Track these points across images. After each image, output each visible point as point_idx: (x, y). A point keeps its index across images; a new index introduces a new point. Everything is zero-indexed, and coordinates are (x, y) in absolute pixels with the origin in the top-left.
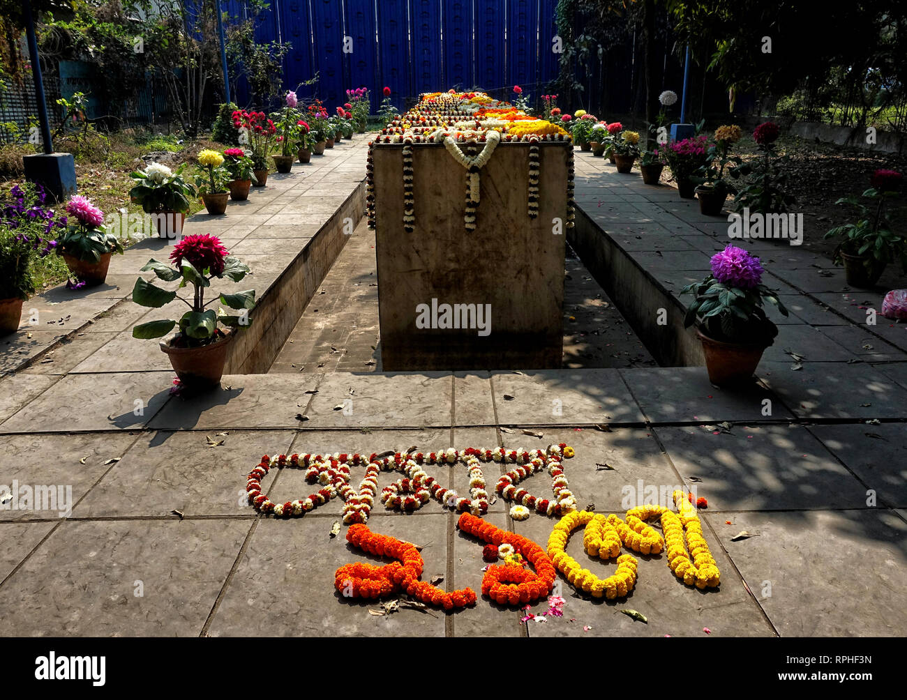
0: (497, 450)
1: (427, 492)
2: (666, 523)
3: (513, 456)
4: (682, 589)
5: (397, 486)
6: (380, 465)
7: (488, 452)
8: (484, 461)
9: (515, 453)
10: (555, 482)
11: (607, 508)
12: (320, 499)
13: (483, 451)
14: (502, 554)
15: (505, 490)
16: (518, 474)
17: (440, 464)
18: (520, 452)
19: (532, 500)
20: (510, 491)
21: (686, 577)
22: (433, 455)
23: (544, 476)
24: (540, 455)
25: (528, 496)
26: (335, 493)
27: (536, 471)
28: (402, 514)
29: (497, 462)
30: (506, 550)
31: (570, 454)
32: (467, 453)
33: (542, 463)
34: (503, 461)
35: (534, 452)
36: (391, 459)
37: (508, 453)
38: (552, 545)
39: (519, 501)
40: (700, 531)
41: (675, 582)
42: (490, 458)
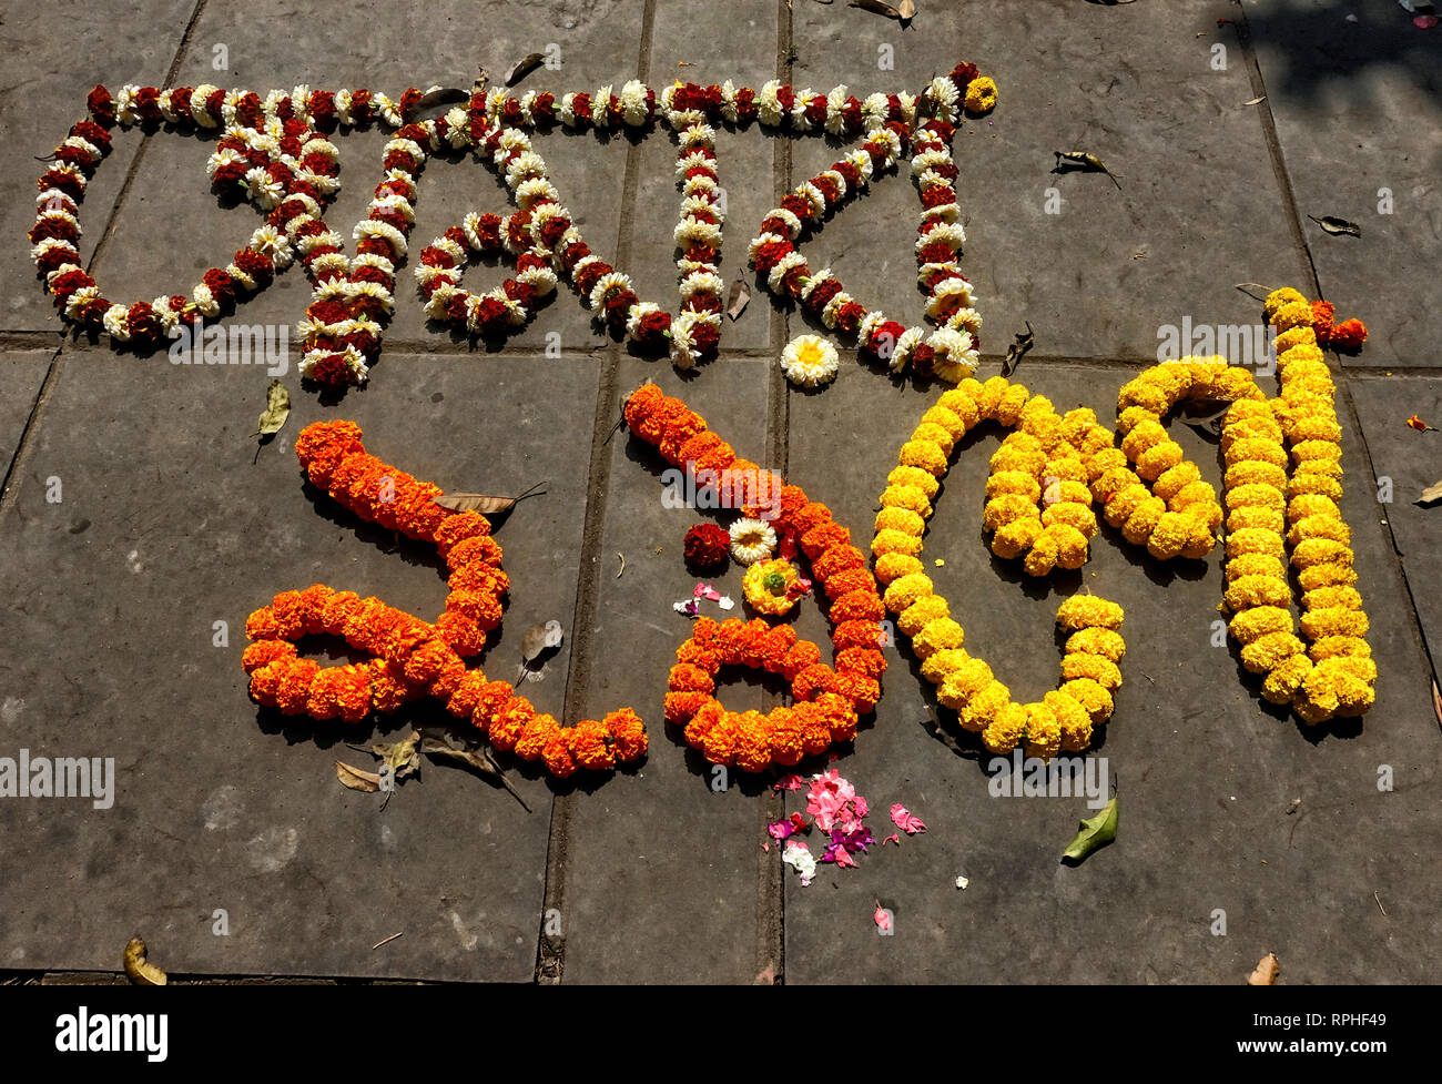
0: (768, 92)
1: (547, 273)
2: (1238, 447)
3: (818, 109)
4: (1252, 719)
5: (461, 238)
6: (423, 141)
7: (745, 98)
8: (730, 127)
9: (821, 103)
10: (926, 239)
11: (1068, 342)
12: (238, 283)
13: (729, 91)
14: (741, 551)
15: (777, 272)
16: (818, 196)
17: (604, 133)
18: (837, 99)
19: (852, 315)
20: (793, 275)
21: (1272, 685)
22: (582, 103)
23: (896, 194)
24: (895, 116)
25: (842, 298)
26: (287, 254)
27: (880, 172)
28: (473, 347)
29: (768, 130)
30: (751, 539)
31: (987, 102)
32: (681, 102)
33: (898, 149)
34: (784, 128)
35: (877, 102)
36: (457, 117)
37: (803, 99)
38: (887, 536)
39: (813, 316)
40: (1336, 488)
41: (1235, 682)
42: (747, 115)
